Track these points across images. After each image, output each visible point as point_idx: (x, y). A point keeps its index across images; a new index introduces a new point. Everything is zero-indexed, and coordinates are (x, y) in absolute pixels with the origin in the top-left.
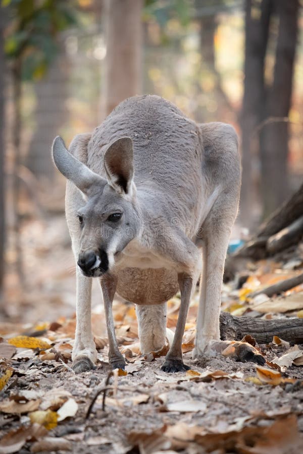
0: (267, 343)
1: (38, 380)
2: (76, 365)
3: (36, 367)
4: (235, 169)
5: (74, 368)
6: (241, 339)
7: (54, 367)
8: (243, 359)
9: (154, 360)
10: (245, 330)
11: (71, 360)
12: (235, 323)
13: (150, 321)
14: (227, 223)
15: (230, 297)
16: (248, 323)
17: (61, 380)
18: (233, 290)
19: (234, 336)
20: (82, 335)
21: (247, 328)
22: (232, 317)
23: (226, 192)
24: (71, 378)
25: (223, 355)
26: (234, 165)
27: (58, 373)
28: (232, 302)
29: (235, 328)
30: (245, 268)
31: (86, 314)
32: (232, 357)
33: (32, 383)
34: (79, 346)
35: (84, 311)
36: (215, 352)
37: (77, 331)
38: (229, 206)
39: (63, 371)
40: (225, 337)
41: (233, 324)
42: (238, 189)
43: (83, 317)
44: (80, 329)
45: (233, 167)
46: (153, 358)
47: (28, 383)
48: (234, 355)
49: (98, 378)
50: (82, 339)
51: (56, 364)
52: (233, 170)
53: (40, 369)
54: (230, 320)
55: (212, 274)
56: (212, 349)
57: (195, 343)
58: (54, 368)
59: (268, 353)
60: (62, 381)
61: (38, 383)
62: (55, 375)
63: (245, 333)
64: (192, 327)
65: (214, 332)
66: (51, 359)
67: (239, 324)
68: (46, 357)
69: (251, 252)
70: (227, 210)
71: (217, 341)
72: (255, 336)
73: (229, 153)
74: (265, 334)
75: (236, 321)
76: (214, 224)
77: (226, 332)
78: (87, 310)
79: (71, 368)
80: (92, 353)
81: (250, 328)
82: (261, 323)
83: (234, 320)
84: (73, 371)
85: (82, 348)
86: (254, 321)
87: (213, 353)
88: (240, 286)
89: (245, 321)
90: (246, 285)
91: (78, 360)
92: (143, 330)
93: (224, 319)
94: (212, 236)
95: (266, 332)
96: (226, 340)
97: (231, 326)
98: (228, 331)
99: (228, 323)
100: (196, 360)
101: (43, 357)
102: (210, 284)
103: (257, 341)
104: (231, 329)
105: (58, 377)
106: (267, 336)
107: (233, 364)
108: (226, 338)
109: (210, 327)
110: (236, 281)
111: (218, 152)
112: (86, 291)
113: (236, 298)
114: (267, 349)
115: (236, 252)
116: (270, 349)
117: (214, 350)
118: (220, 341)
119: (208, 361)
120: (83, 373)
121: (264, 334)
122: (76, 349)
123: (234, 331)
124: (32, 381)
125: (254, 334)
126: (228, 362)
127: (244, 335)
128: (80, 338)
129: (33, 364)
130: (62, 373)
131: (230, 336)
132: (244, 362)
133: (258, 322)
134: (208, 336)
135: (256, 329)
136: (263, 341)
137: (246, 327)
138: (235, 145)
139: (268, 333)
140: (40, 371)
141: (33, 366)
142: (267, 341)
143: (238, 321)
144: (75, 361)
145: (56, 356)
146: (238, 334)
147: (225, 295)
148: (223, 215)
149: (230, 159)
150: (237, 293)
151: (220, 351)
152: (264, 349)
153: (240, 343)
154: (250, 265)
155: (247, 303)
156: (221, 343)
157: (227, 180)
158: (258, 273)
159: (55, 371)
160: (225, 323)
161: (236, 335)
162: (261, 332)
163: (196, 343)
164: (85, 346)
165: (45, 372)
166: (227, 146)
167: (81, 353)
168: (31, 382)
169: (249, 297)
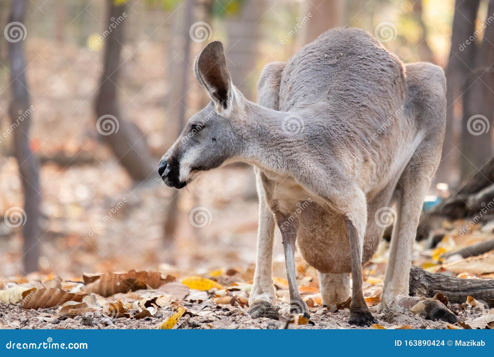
0: (460, 303)
1: (211, 321)
2: (253, 309)
3: (210, 309)
4: (440, 115)
5: (250, 312)
6: (432, 297)
7: (229, 310)
8: (433, 317)
9: (336, 311)
10: (437, 287)
11: (248, 306)
12: (428, 279)
13: (332, 282)
14: (426, 172)
15: (422, 256)
16: (441, 280)
17: (236, 323)
18: (426, 249)
19: (425, 293)
20: (261, 279)
21: (440, 286)
22: (424, 272)
23: (427, 139)
24: (247, 322)
25: (412, 312)
26: (439, 111)
27: (233, 316)
28: (424, 261)
29: (427, 284)
30: (440, 227)
31: (267, 257)
32: (421, 315)
33: (205, 323)
34: (257, 290)
35: (265, 254)
36: (403, 308)
37: (256, 274)
38: (429, 154)
39: (238, 315)
40: (415, 294)
41: (425, 280)
42: (441, 137)
43: (263, 260)
44: (260, 272)
45: (437, 112)
46: (336, 309)
47: (201, 324)
48: (424, 312)
49: (276, 324)
50: (261, 283)
51: (232, 308)
52: (438, 116)
53: (214, 312)
54: (421, 275)
55: (405, 226)
56: (399, 304)
57: (381, 298)
58: (229, 312)
59: (460, 313)
60: (237, 325)
61: (211, 324)
62: (231, 318)
63: (437, 291)
64: (380, 282)
65: (403, 287)
66: (226, 303)
67: (432, 280)
68: (220, 301)
69: (448, 210)
70: (427, 158)
71: (406, 297)
72: (448, 295)
73: (436, 97)
74: (459, 293)
75: (428, 277)
76: (412, 172)
77: (417, 288)
78: (268, 253)
79: (248, 312)
80: (270, 298)
81: (443, 286)
82: (456, 282)
83: (426, 276)
84: (249, 316)
85: (261, 292)
86: (448, 279)
87: (400, 309)
88: (434, 245)
89: (439, 278)
90: (440, 245)
91: (255, 304)
92: (325, 288)
93: (416, 274)
94: (409, 185)
95: (459, 291)
96: (416, 296)
97: (423, 282)
98: (419, 287)
99: (419, 278)
100: (382, 314)
101: (217, 301)
102: (403, 236)
103: (450, 301)
104: (423, 285)
105: (234, 321)
106: (460, 296)
107: (422, 322)
108: (417, 294)
109: (399, 282)
110: (430, 240)
111: (424, 94)
112: (268, 232)
113: (429, 257)
114: (459, 309)
115: (432, 209)
116: (463, 309)
117: (401, 306)
118: (409, 297)
119: (395, 316)
120: (261, 318)
121: (456, 294)
122: (254, 293)
123: (426, 288)
124: (205, 322)
125: (446, 292)
126: (417, 320)
127: (436, 293)
128: (259, 282)
129: (206, 306)
130: (238, 317)
131: (420, 293)
132: (434, 321)
133: (452, 280)
134: (396, 291)
135: (449, 287)
136: (455, 301)
137: (438, 284)
138: (443, 89)
139: (461, 293)
140: (213, 314)
141: (206, 308)
142: (461, 300)
143: (430, 277)
144: (252, 306)
145: (232, 300)
146: (430, 292)
147: (416, 254)
148: (421, 163)
149: (436, 103)
150: (430, 253)
151: (408, 308)
152: (456, 309)
153: (431, 299)
154: (446, 224)
155: (440, 263)
156: (409, 299)
157: (430, 126)
158: (454, 233)
159: (230, 314)
160: (417, 278)
161: (427, 292)
162: (454, 291)
163: (383, 297)
164: (263, 290)
165: (219, 315)
166: (435, 89)
167: (259, 298)
168: (203, 322)
169: (443, 257)
